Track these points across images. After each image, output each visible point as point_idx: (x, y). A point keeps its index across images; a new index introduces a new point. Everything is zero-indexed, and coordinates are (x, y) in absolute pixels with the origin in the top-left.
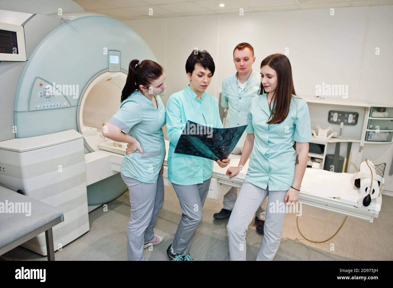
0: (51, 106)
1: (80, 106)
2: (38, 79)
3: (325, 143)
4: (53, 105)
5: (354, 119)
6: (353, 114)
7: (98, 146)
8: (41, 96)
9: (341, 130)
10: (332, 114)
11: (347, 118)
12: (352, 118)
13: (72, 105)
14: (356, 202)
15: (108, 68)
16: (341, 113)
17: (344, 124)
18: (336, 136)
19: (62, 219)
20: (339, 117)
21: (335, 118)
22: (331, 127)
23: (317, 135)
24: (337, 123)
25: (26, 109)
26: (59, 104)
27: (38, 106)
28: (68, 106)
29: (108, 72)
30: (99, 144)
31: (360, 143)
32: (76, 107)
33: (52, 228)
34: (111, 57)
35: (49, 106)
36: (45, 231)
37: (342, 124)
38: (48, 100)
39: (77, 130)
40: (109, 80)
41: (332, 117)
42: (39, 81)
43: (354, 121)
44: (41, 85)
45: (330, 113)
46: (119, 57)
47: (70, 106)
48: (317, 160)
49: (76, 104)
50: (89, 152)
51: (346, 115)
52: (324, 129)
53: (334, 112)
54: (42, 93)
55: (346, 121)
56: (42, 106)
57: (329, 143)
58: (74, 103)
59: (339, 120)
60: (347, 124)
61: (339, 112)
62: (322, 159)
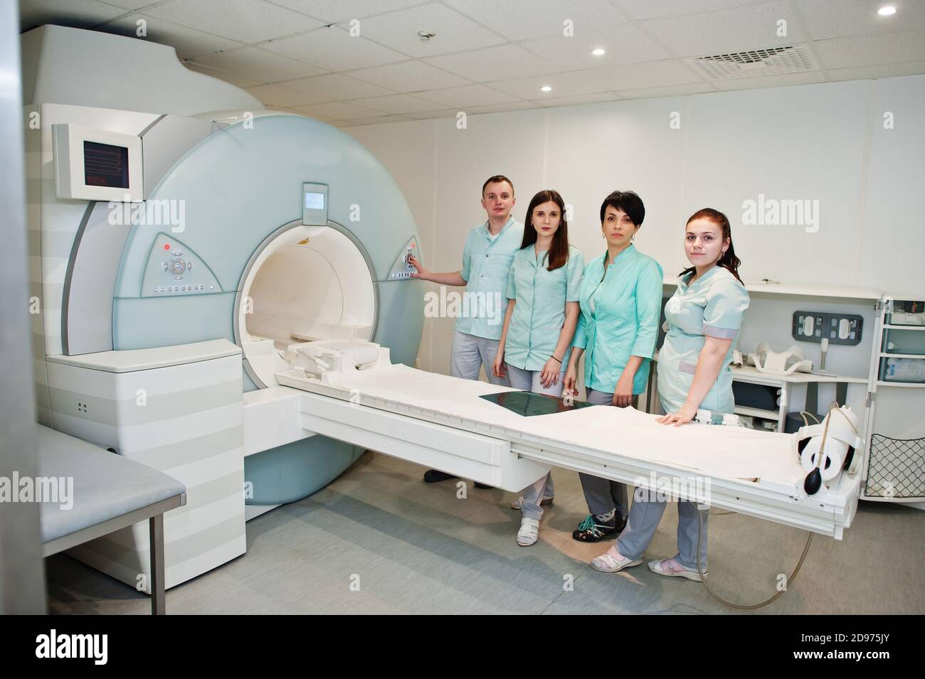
0: (184, 289)
1: (241, 291)
2: (162, 236)
3: (780, 382)
4: (187, 287)
5: (852, 330)
6: (851, 318)
7: (275, 376)
8: (166, 269)
9: (824, 355)
10: (801, 318)
11: (837, 329)
12: (847, 329)
13: (225, 289)
14: (793, 486)
15: (302, 218)
16: (820, 317)
17: (829, 343)
18: (809, 369)
19: (183, 499)
20: (816, 327)
21: (808, 327)
22: (797, 348)
23: (763, 367)
24: (814, 339)
25: (136, 294)
26: (199, 287)
27: (159, 289)
28: (217, 291)
29: (302, 227)
30: (277, 374)
31: (867, 384)
32: (234, 293)
33: (164, 514)
34: (309, 196)
35: (180, 288)
36: (150, 519)
37: (825, 341)
38: (178, 278)
39: (232, 339)
40: (303, 242)
41: (801, 326)
42: (163, 240)
43: (853, 335)
44: (167, 247)
45: (796, 316)
46: (326, 196)
47: (220, 291)
48: (767, 425)
49: (234, 289)
50: (254, 387)
51: (834, 322)
52: (778, 352)
53: (805, 314)
54: (167, 264)
55: (833, 335)
56: (166, 290)
57: (790, 385)
58: (230, 286)
59: (818, 333)
60: (836, 341)
61: (815, 315)
62: (777, 421)
